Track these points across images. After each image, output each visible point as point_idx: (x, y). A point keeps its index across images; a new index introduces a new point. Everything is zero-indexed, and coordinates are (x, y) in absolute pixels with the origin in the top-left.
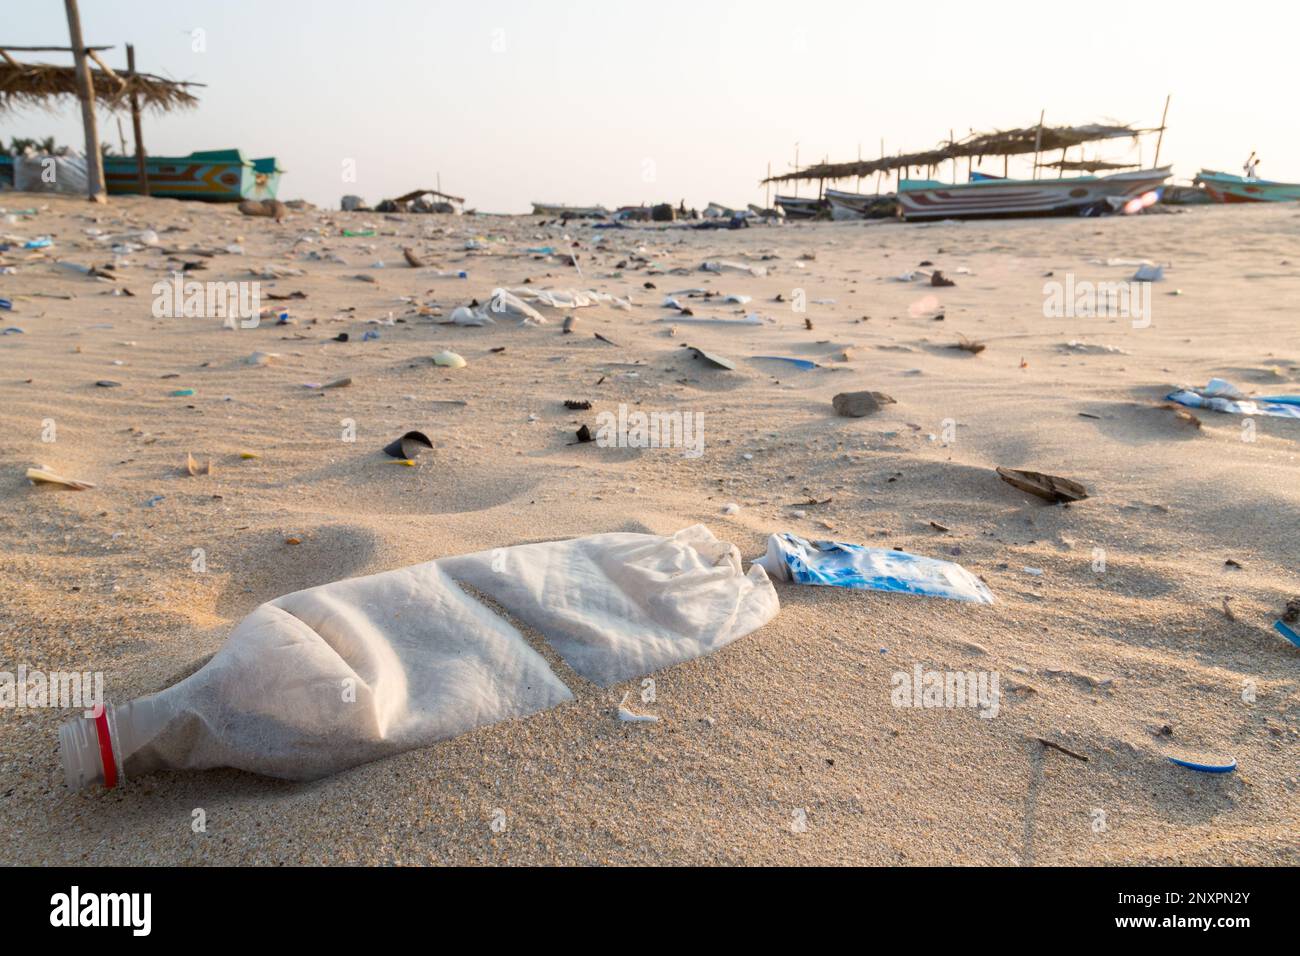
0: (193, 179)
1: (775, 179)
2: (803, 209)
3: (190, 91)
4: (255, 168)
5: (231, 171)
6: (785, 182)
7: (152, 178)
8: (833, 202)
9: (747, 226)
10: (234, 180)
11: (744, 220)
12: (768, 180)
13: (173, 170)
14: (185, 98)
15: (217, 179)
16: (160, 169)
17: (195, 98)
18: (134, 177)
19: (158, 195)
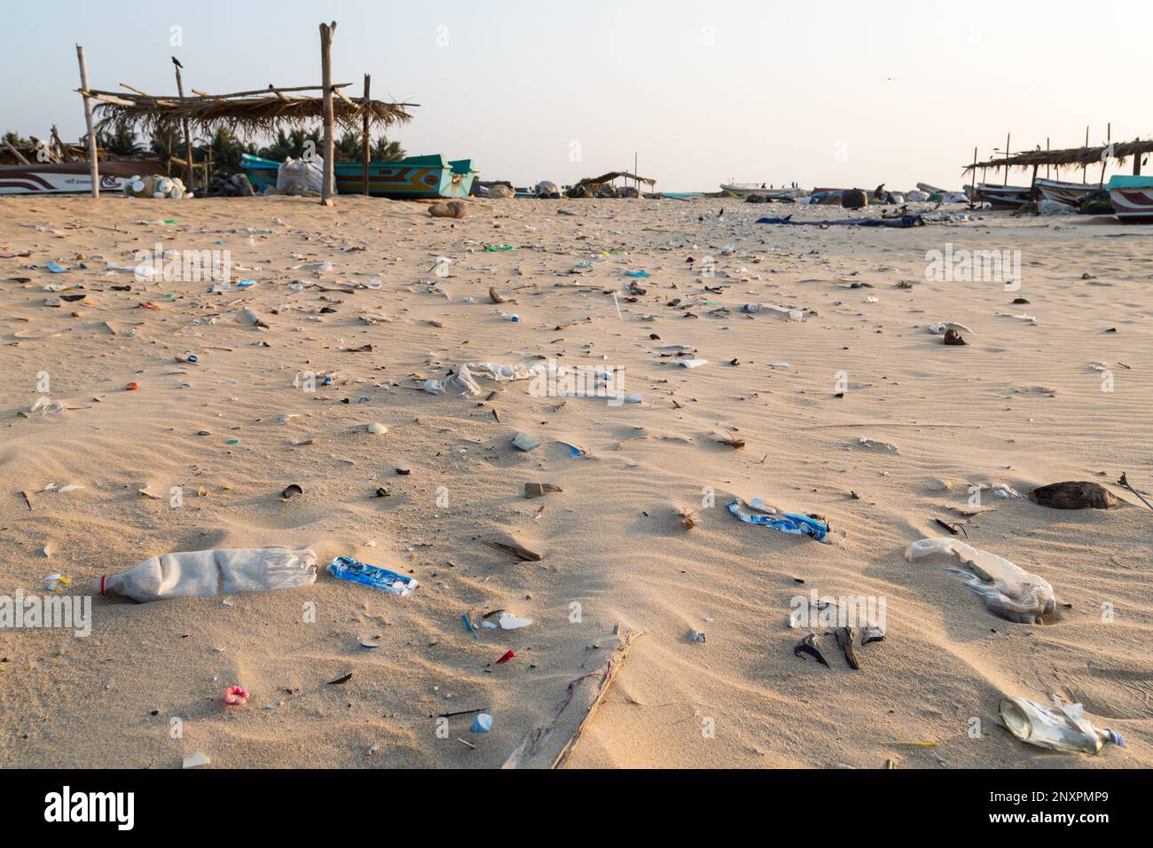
0: (403, 180)
1: (982, 165)
2: (1012, 199)
3: (408, 110)
4: (452, 170)
5: (432, 173)
6: (995, 168)
7: (373, 179)
8: (1045, 193)
9: (922, 224)
10: (435, 180)
11: (919, 218)
12: (973, 167)
13: (390, 172)
14: (404, 116)
15: (422, 180)
16: (380, 173)
17: (409, 116)
18: (359, 179)
19: (374, 194)
